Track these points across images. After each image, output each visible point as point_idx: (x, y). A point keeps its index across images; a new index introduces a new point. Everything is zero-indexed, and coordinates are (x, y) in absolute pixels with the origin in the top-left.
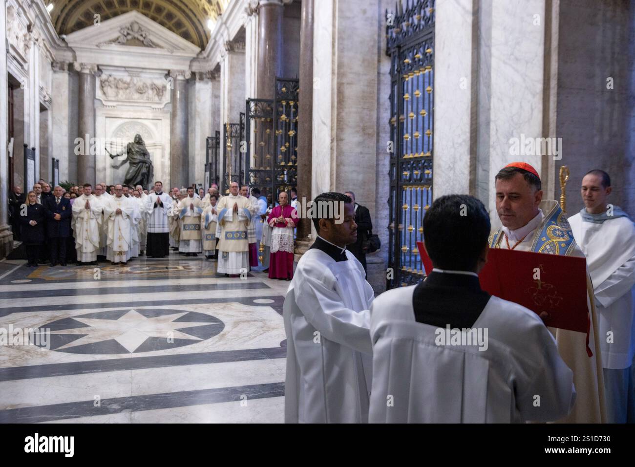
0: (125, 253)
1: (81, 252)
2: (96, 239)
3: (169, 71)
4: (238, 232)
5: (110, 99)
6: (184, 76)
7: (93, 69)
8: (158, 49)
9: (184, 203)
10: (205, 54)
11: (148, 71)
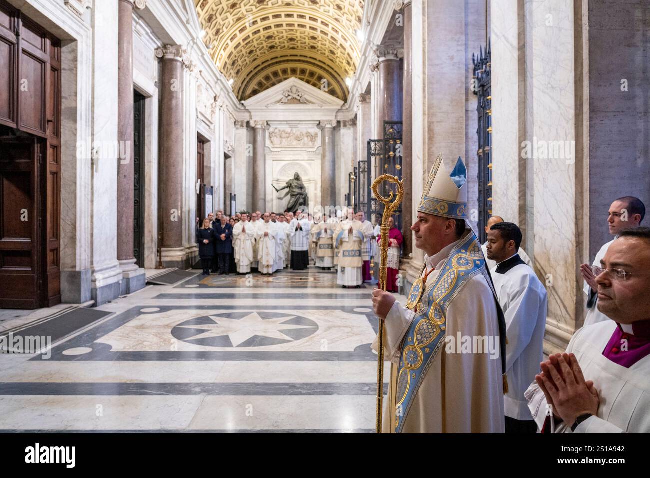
0: (272, 266)
1: (240, 266)
2: (251, 255)
3: (320, 122)
4: (353, 251)
5: (276, 146)
6: (332, 125)
7: (263, 124)
8: (311, 105)
9: (320, 227)
10: (347, 106)
11: (304, 123)
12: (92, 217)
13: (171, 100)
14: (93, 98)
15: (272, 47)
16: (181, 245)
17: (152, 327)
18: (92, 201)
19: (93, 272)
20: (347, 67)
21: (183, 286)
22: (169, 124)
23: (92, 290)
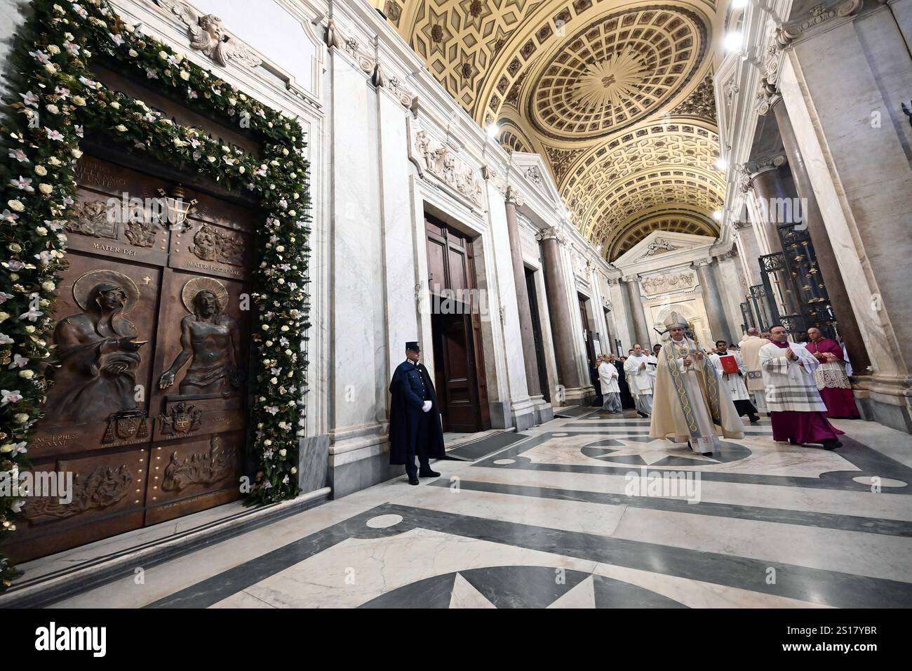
3: (692, 262)
5: (651, 294)
6: (707, 262)
7: (635, 277)
8: (679, 249)
11: (675, 267)
12: (506, 359)
13: (553, 269)
14: (496, 272)
15: (630, 212)
16: (578, 386)
17: (563, 447)
18: (505, 348)
19: (512, 404)
20: (712, 205)
21: (586, 418)
22: (554, 288)
23: (512, 418)
